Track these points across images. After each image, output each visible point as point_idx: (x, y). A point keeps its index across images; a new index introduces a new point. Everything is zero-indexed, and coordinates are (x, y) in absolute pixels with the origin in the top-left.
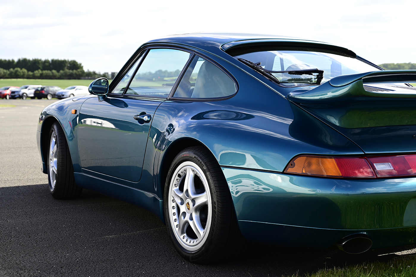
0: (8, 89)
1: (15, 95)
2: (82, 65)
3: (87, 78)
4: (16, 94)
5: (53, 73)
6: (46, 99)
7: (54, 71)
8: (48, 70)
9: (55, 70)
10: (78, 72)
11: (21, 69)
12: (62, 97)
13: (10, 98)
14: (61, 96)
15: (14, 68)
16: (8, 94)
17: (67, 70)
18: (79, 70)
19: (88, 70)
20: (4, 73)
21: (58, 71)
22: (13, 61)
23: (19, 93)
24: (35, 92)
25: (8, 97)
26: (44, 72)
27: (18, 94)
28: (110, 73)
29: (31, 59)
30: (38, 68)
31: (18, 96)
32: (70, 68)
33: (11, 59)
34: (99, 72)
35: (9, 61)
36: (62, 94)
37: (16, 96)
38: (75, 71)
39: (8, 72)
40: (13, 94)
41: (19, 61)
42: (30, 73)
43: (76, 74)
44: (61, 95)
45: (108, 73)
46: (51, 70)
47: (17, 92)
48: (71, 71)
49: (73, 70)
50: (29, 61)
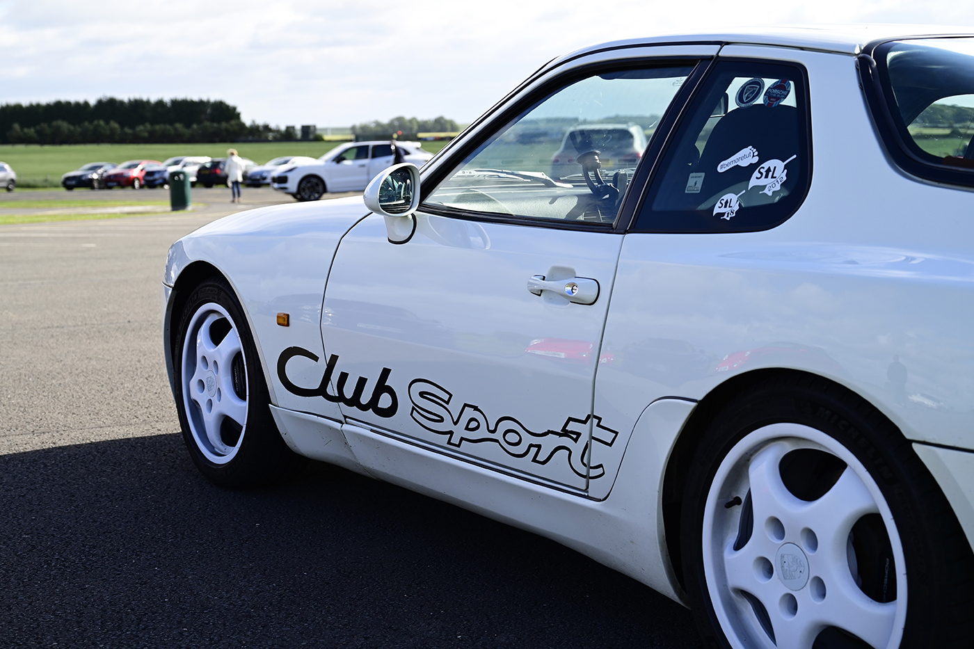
0: (136, 166)
1: (155, 180)
2: (238, 110)
3: (250, 138)
4: (157, 176)
5: (176, 129)
6: (222, 187)
7: (178, 126)
8: (165, 122)
9: (180, 122)
10: (232, 126)
11: (107, 123)
12: (262, 182)
13: (141, 187)
14: (258, 180)
15: (91, 122)
16: (138, 178)
17: (207, 124)
18: (233, 122)
19: (254, 122)
20: (69, 130)
21: (188, 126)
22: (86, 104)
23: (163, 174)
24: (199, 171)
25: (137, 184)
26: (157, 127)
27: (160, 178)
28: (298, 127)
29: (126, 100)
30: (142, 121)
31: (160, 181)
32: (213, 119)
33: (81, 100)
34: (277, 126)
35: (77, 104)
36: (261, 176)
37: (157, 182)
38: (224, 125)
39: (79, 129)
40: (151, 178)
41: (100, 103)
42: (128, 130)
43: (227, 130)
44: (258, 177)
45: (293, 127)
46: (171, 123)
47: (159, 172)
48: (215, 125)
49: (219, 122)
50: (122, 103)
